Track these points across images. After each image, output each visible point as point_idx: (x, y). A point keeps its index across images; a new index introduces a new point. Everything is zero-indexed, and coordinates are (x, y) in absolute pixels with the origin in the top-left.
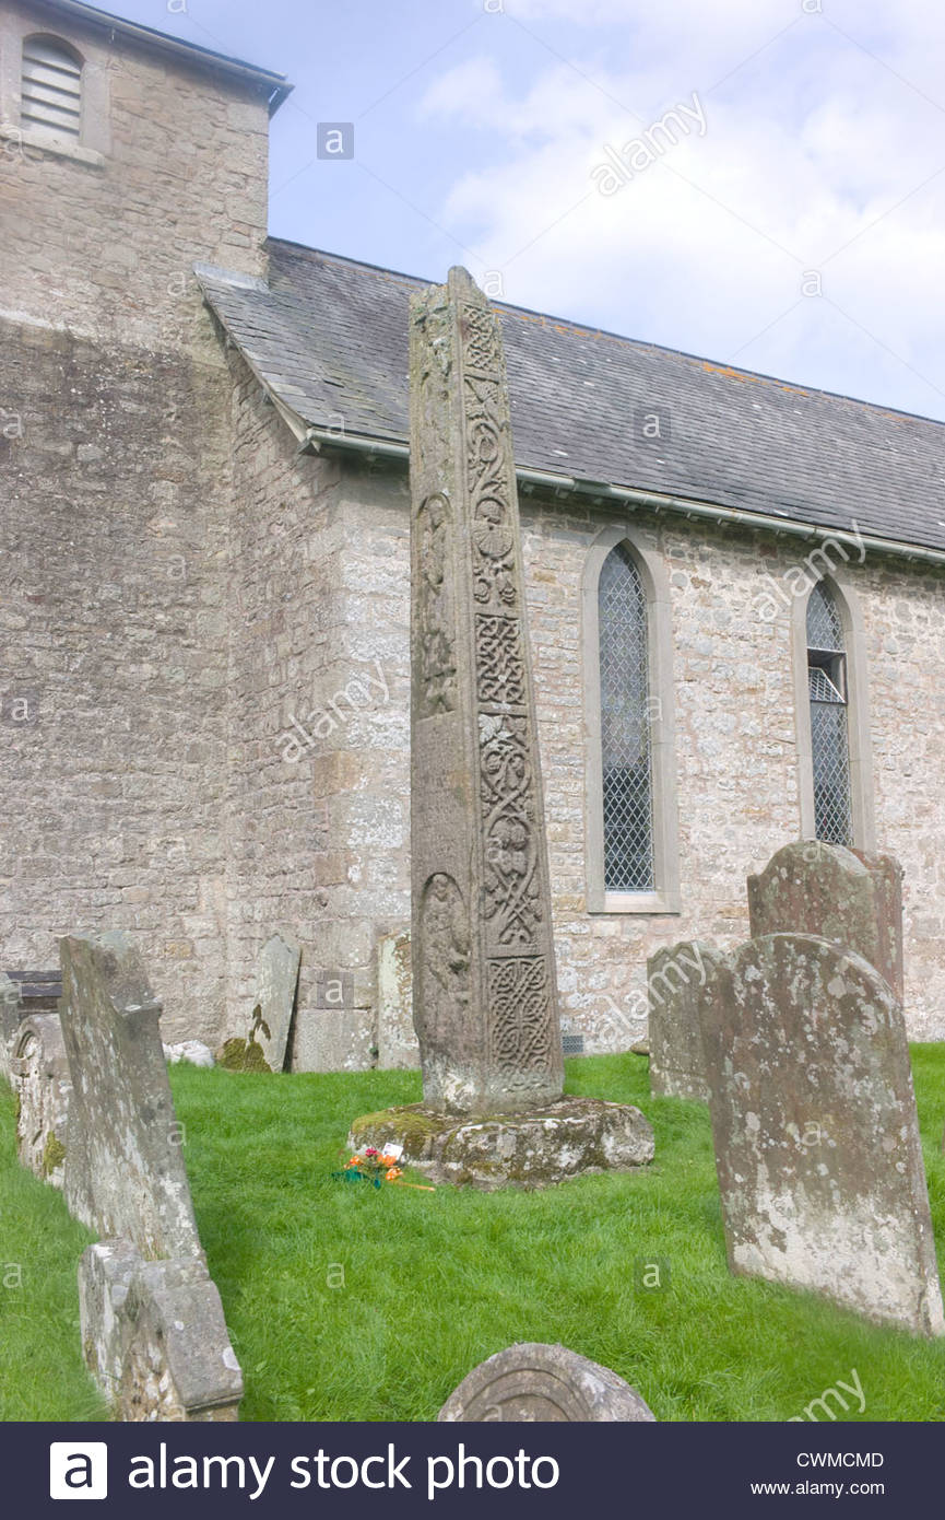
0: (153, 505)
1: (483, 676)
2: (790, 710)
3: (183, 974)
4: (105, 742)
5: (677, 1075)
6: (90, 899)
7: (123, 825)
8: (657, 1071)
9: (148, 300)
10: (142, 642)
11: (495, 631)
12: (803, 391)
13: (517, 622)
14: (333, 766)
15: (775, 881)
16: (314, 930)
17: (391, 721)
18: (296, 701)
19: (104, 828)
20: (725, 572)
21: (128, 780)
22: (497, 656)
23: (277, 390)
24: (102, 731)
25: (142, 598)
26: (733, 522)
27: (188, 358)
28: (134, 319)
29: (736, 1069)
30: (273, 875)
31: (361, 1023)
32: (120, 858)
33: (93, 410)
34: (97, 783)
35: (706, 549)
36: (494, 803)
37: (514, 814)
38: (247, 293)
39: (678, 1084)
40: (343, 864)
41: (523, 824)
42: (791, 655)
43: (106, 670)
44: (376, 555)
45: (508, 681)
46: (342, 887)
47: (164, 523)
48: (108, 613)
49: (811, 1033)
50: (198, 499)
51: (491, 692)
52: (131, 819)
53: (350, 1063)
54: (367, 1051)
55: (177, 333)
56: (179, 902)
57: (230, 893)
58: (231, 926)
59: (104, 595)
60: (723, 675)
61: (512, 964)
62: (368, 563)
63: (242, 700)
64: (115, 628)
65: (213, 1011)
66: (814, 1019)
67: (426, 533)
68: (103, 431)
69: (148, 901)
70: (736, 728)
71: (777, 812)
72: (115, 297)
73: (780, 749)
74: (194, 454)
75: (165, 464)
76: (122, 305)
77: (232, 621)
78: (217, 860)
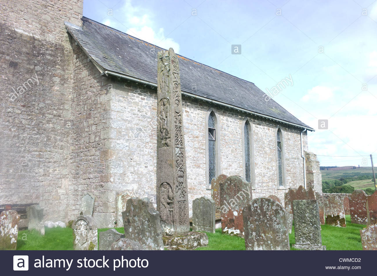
0: (53, 83)
1: (176, 139)
2: (204, 142)
3: (57, 204)
4: (40, 144)
5: (199, 226)
6: (35, 185)
7: (44, 165)
8: (194, 226)
9: (53, 30)
10: (50, 118)
11: (178, 129)
12: (199, 64)
13: (182, 127)
14: (107, 153)
15: (227, 184)
16: (99, 193)
17: (121, 142)
18: (95, 136)
19: (39, 166)
20: (192, 109)
21: (45, 154)
22: (178, 135)
23: (94, 59)
24: (39, 141)
25: (50, 107)
26: (195, 98)
27: (63, 46)
28: (49, 35)
29: (251, 223)
30: (85, 179)
31: (113, 216)
32: (43, 174)
33: (39, 57)
34: (38, 154)
35: (189, 104)
36: (178, 167)
37: (181, 170)
38: (78, 31)
39: (200, 228)
40: (109, 177)
41: (183, 172)
42: (205, 129)
43: (41, 125)
44: (118, 102)
45: (180, 140)
46: (109, 183)
47: (56, 88)
48: (42, 110)
49: (268, 216)
50: (65, 82)
51: (177, 143)
52: (46, 164)
53: (110, 226)
54: (114, 223)
55: (60, 39)
56: (57, 185)
57: (70, 183)
58: (70, 192)
59: (41, 106)
60: (191, 133)
61: (181, 202)
62: (117, 104)
63: (75, 134)
64: (43, 114)
65: (64, 214)
66: (269, 214)
67: (162, 106)
68: (42, 63)
69: (49, 185)
70: (193, 146)
71: (201, 166)
72: (44, 29)
73: (202, 151)
74: (64, 71)
75: (57, 73)
76: (46, 30)
77: (72, 114)
78: (66, 175)
